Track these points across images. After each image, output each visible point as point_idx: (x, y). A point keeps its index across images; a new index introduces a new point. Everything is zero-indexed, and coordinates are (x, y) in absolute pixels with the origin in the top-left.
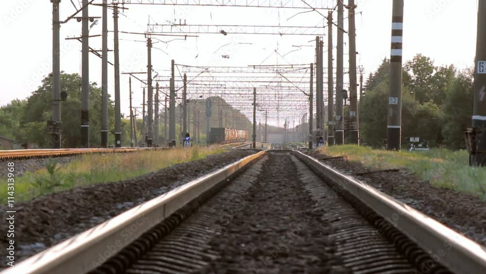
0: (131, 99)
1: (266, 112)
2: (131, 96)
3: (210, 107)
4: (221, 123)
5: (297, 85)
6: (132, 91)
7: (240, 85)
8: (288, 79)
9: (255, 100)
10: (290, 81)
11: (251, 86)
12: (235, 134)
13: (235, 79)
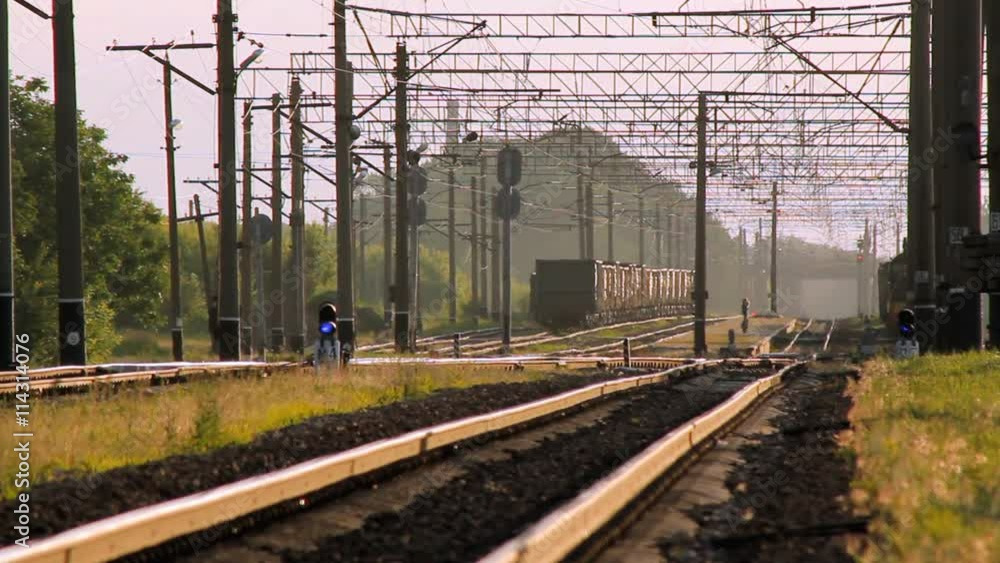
0: (170, 150)
1: (775, 193)
2: (169, 139)
3: (515, 180)
4: (587, 242)
5: (854, 83)
6: (174, 117)
7: (641, 84)
8: (814, 59)
9: (702, 145)
10: (822, 67)
11: (686, 88)
12: (644, 284)
13: (615, 63)
